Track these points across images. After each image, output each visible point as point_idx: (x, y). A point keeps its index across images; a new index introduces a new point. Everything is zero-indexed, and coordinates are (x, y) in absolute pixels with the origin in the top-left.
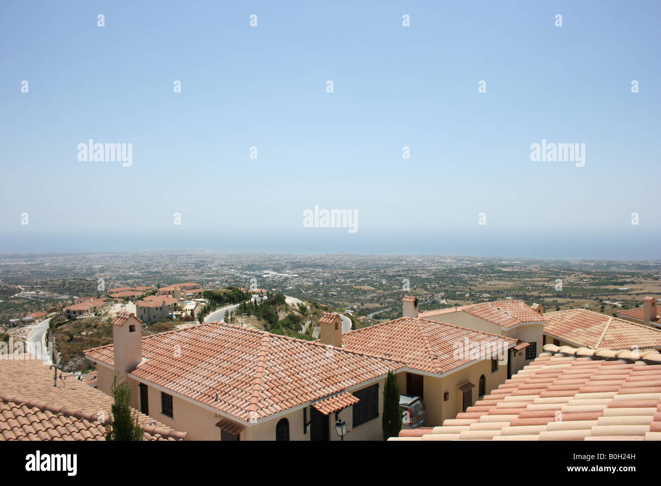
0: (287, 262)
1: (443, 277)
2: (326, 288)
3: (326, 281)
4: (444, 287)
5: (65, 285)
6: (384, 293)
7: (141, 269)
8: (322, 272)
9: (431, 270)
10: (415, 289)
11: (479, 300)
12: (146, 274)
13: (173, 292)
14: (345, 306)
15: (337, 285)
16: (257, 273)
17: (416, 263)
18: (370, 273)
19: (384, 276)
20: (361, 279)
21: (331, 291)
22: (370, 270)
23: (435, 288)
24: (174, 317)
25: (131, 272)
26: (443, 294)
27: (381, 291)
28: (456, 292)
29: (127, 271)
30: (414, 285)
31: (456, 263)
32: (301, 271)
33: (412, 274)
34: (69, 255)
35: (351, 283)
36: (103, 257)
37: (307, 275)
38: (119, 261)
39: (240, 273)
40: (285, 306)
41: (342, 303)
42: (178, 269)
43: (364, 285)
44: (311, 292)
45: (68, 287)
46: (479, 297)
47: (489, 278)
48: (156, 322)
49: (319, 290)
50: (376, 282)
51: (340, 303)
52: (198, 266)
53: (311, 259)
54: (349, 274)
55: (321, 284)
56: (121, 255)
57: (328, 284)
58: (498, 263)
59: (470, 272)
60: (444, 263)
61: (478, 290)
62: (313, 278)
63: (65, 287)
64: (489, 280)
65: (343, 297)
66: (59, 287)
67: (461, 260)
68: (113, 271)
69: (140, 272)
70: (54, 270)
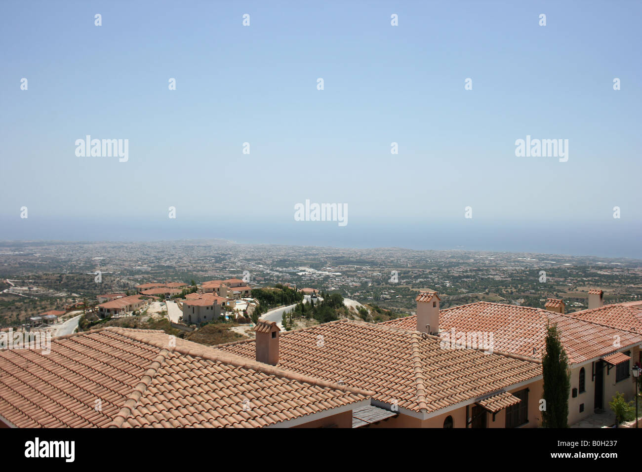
0: (327, 258)
1: (521, 280)
2: (377, 290)
3: (376, 282)
4: (524, 292)
5: (62, 280)
6: (449, 298)
7: (150, 263)
8: (370, 271)
9: (507, 270)
10: (487, 294)
11: (570, 309)
12: (156, 268)
13: (218, 289)
14: (401, 312)
15: (390, 286)
16: (291, 269)
17: (487, 262)
18: (430, 273)
19: (447, 277)
20: (419, 280)
21: (382, 294)
22: (429, 269)
23: (512, 293)
24: (227, 318)
25: (139, 266)
26: (523, 301)
27: (444, 295)
28: (539, 298)
29: (134, 264)
30: (485, 289)
31: (537, 263)
32: (344, 268)
33: (483, 275)
34: (63, 244)
35: (406, 285)
36: (104, 247)
37: (351, 273)
38: (124, 253)
39: (271, 270)
40: (343, 309)
41: (397, 309)
42: (195, 263)
43: (423, 287)
44: (358, 294)
45: (65, 283)
46: (569, 305)
47: (581, 283)
48: (207, 323)
49: (368, 292)
50: (438, 283)
51: (395, 308)
52: (218, 260)
53: (357, 254)
54: (404, 273)
55: (370, 285)
56: (126, 245)
57: (378, 285)
58: (591, 264)
59: (556, 274)
60: (523, 262)
61: (567, 297)
62: (360, 278)
63: (62, 282)
64: (580, 285)
65: (397, 302)
66: (55, 282)
67: (544, 259)
68: (117, 265)
69: (149, 266)
70: (46, 262)
